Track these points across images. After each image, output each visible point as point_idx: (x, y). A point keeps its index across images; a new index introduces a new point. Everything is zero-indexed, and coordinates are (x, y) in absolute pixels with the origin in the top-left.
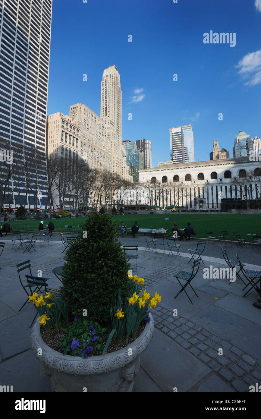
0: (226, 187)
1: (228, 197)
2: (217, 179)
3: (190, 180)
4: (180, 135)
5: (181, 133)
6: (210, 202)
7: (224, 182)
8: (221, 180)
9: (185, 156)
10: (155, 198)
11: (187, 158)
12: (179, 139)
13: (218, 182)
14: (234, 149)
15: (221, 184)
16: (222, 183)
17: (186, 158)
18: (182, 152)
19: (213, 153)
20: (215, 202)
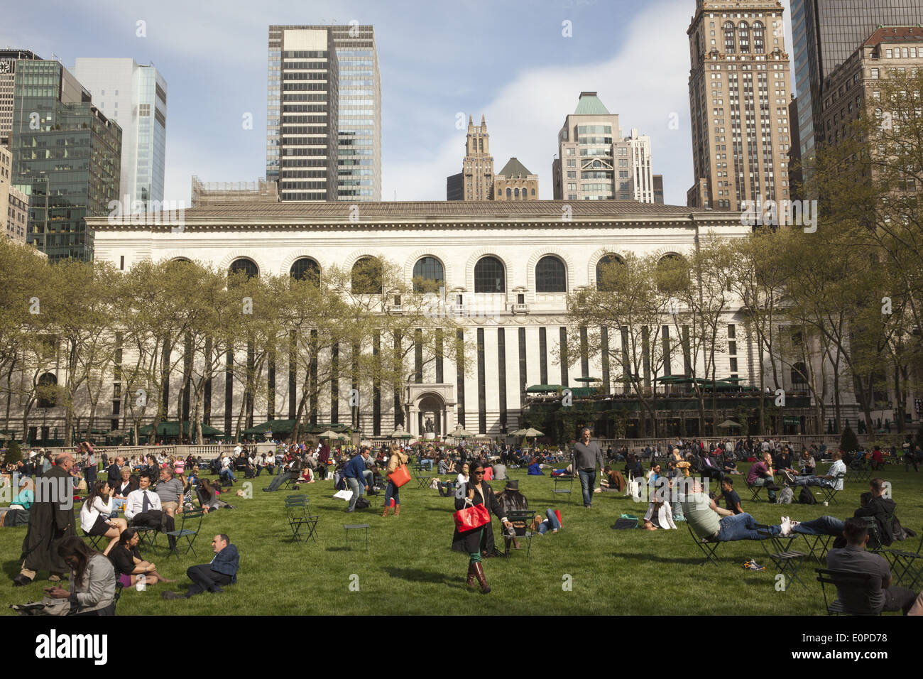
0: (543, 332)
1: (550, 382)
2: (503, 290)
3: (377, 288)
4: (320, 66)
5: (325, 60)
6: (472, 404)
7: (533, 308)
8: (521, 298)
9: (340, 178)
10: (186, 392)
11: (350, 188)
12: (315, 87)
13: (509, 308)
14: (557, 165)
15: (521, 319)
16: (526, 314)
17: (344, 188)
18: (325, 152)
19: (466, 178)
20: (493, 404)
